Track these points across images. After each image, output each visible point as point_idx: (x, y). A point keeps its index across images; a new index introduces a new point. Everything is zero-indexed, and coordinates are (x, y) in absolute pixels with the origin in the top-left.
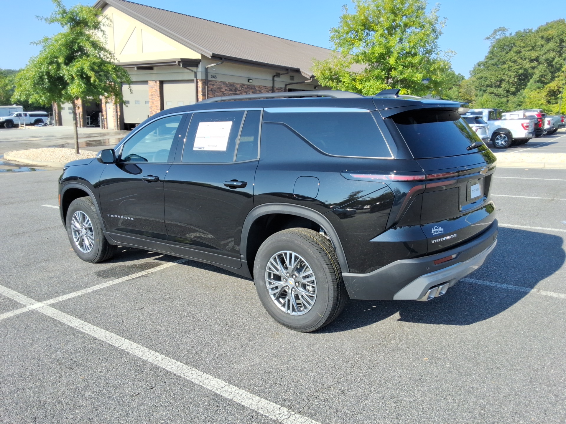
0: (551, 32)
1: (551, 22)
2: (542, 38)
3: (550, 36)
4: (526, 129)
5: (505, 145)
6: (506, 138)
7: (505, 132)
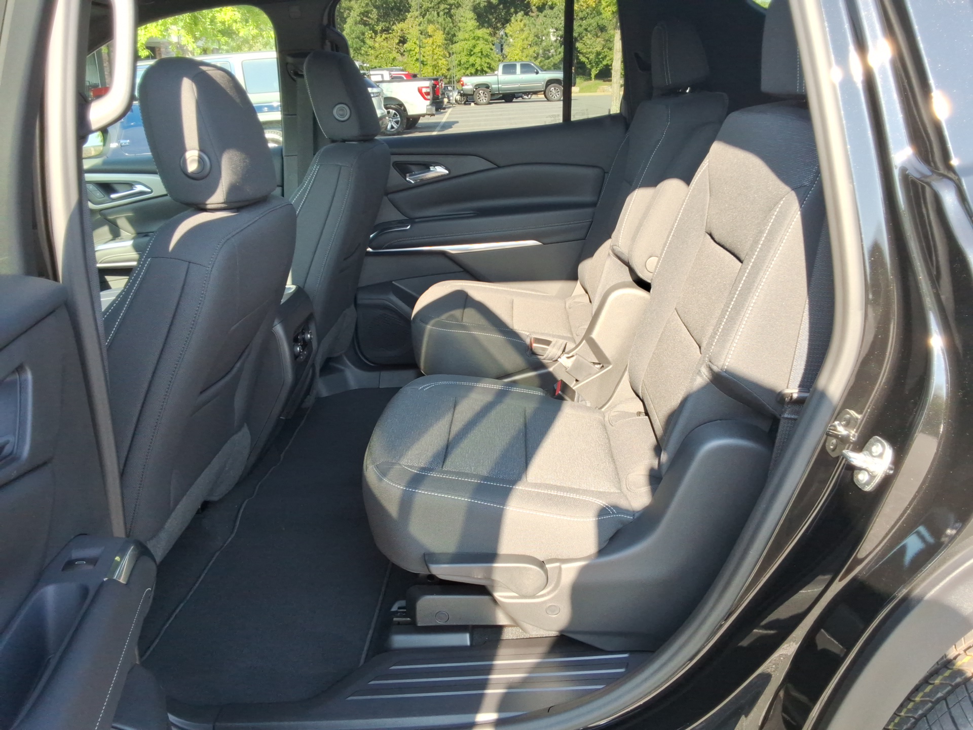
4: (426, 99)
5: (397, 129)
6: (397, 115)
7: (395, 105)
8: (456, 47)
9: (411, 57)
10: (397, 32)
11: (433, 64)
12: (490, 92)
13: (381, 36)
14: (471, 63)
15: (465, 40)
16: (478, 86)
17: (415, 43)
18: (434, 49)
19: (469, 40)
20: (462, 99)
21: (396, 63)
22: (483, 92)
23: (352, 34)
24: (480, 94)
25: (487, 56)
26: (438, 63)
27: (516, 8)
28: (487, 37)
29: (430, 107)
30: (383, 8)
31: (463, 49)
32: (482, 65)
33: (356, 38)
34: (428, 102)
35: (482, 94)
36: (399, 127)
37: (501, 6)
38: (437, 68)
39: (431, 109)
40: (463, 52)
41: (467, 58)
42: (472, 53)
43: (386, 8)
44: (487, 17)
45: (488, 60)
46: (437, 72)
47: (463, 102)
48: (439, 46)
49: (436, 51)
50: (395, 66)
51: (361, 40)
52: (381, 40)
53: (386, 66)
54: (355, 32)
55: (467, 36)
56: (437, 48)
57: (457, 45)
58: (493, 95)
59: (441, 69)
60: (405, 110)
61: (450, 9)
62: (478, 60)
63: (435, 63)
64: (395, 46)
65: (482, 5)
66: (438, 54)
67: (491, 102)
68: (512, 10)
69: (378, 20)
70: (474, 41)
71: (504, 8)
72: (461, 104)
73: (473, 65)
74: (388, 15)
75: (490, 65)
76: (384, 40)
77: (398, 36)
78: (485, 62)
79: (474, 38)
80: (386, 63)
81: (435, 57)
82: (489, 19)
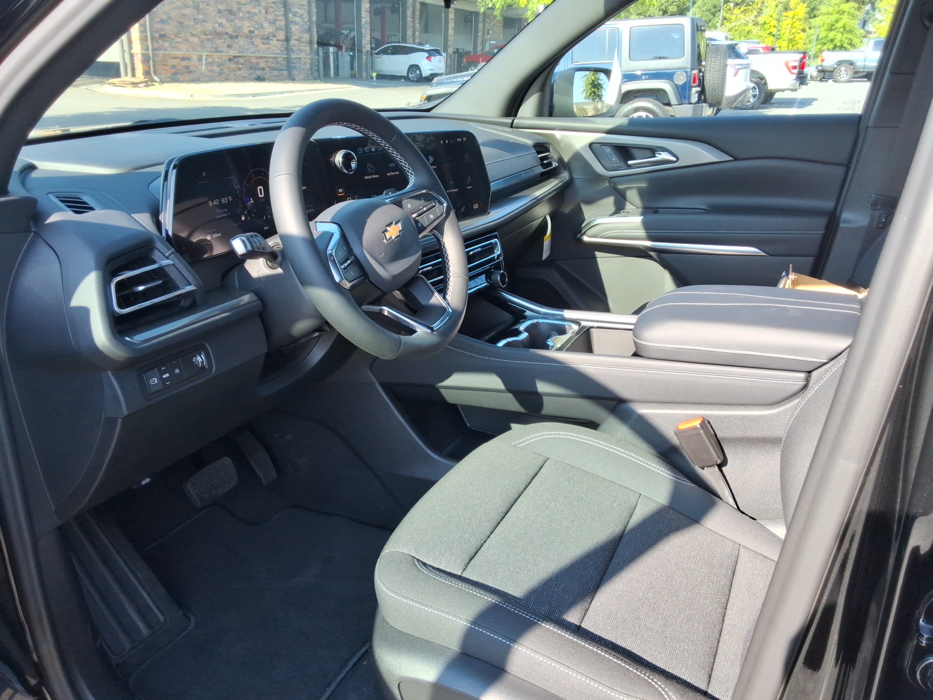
4: (792, 73)
5: (753, 103)
6: (755, 89)
7: (755, 78)
8: (815, 22)
9: (764, 30)
10: (758, 4)
11: (790, 38)
12: (854, 69)
13: (740, 8)
14: (830, 38)
15: (828, 13)
16: (840, 63)
17: (771, 16)
18: (793, 23)
19: (832, 14)
20: (819, 75)
21: (751, 35)
22: (845, 68)
23: (703, 7)
24: (841, 71)
25: (850, 31)
26: (795, 37)
28: (853, 11)
29: (795, 82)
31: (824, 24)
32: (843, 41)
33: (707, 11)
34: (794, 76)
35: (843, 71)
36: (755, 102)
38: (793, 42)
39: (795, 84)
40: (823, 26)
41: (827, 32)
42: (834, 28)
45: (850, 36)
46: (793, 46)
47: (819, 79)
48: (800, 20)
49: (795, 25)
50: (749, 39)
51: (711, 13)
52: (739, 12)
53: (740, 38)
54: (707, 5)
55: (830, 10)
56: (797, 21)
57: (817, 19)
58: (856, 72)
59: (798, 43)
60: (765, 84)
62: (839, 36)
63: (792, 36)
64: (752, 19)
66: (797, 28)
67: (852, 80)
70: (838, 15)
72: (816, 80)
73: (832, 41)
75: (851, 41)
76: (742, 12)
77: (757, 8)
78: (847, 38)
79: (838, 12)
80: (740, 36)
81: (794, 31)
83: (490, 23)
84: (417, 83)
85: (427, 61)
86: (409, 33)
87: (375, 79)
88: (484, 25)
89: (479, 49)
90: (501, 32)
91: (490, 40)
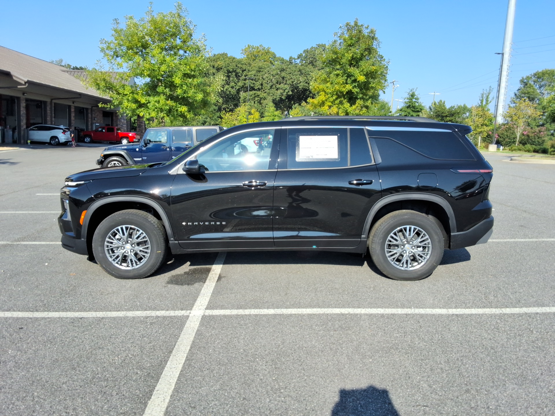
0: (220, 63)
1: (218, 55)
2: (214, 67)
3: (219, 67)
10: (237, 112)
17: (243, 116)
18: (254, 120)
27: (294, 101)
28: (279, 114)
30: (226, 98)
37: (287, 100)
43: (227, 98)
44: (279, 105)
48: (257, 119)
52: (228, 115)
55: (270, 114)
57: (265, 118)
61: (260, 100)
65: (277, 99)
68: (292, 102)
69: (223, 103)
71: (288, 101)
74: (228, 101)
77: (237, 114)
79: (273, 116)
82: (280, 106)
83: (95, 114)
84: (56, 146)
85: (62, 134)
86: (48, 119)
87: (29, 144)
88: (92, 115)
89: (90, 127)
90: (102, 119)
91: (95, 123)
